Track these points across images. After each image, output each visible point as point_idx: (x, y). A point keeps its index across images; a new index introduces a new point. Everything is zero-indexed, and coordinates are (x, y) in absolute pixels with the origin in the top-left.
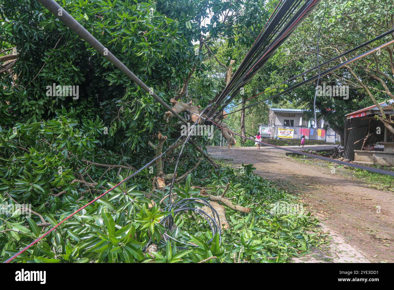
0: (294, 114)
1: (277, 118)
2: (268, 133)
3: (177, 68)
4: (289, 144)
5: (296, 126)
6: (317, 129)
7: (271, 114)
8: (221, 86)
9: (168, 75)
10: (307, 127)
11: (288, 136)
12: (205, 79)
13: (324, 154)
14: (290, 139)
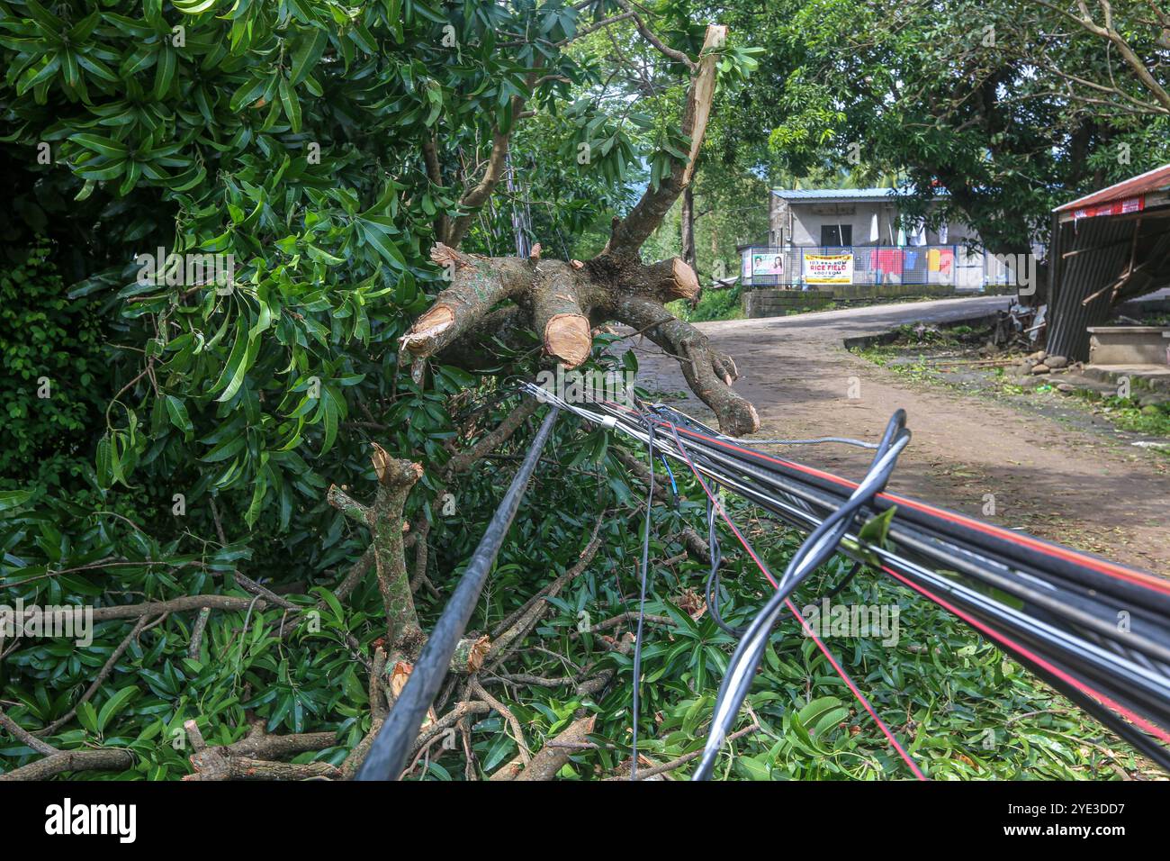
0: (851, 206)
1: (798, 223)
2: (774, 272)
3: (454, 80)
4: (841, 304)
5: (859, 243)
6: (928, 250)
7: (780, 210)
8: (665, 153)
9: (407, 121)
10: (896, 245)
11: (837, 277)
12: (593, 125)
13: (965, 336)
14: (842, 287)
